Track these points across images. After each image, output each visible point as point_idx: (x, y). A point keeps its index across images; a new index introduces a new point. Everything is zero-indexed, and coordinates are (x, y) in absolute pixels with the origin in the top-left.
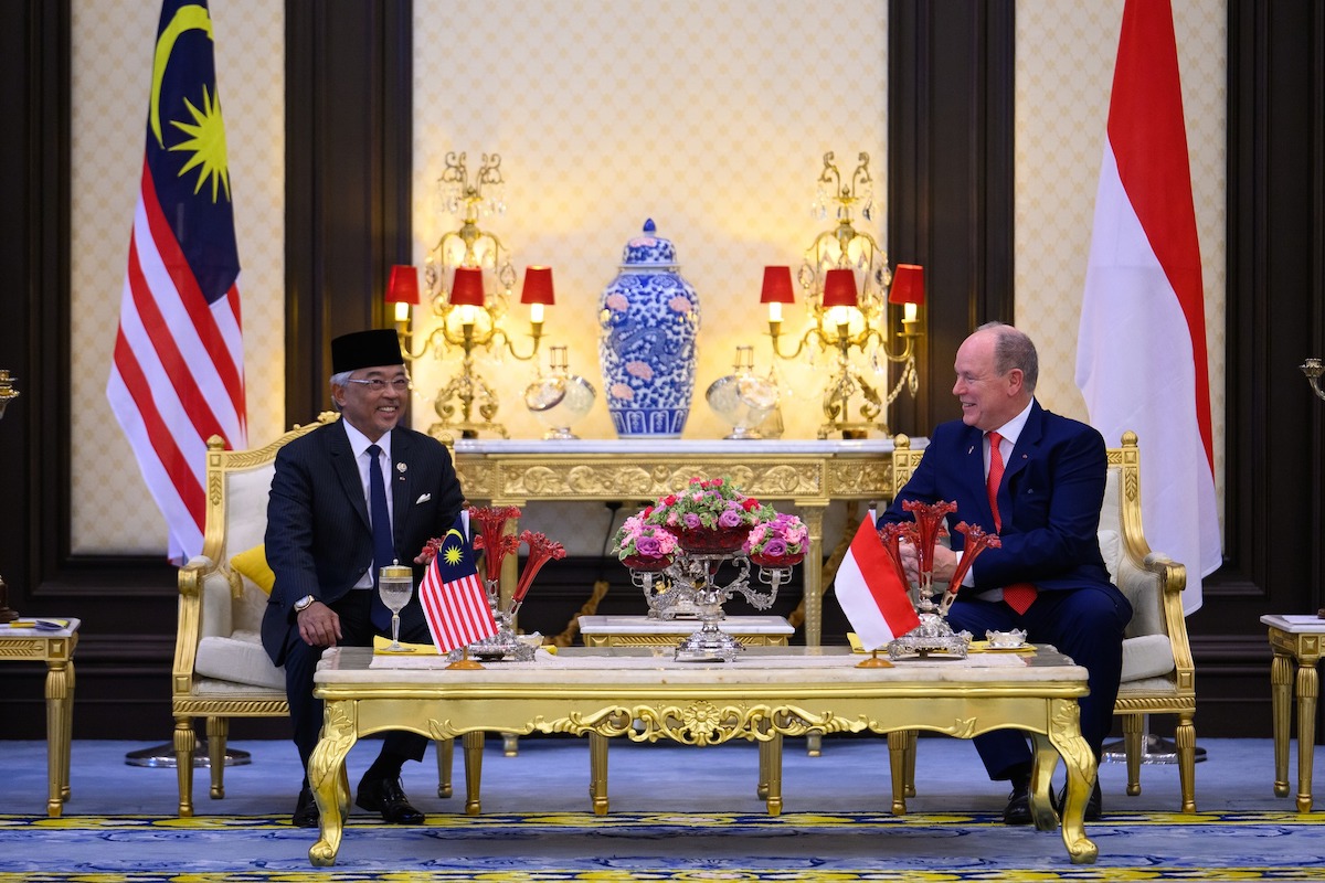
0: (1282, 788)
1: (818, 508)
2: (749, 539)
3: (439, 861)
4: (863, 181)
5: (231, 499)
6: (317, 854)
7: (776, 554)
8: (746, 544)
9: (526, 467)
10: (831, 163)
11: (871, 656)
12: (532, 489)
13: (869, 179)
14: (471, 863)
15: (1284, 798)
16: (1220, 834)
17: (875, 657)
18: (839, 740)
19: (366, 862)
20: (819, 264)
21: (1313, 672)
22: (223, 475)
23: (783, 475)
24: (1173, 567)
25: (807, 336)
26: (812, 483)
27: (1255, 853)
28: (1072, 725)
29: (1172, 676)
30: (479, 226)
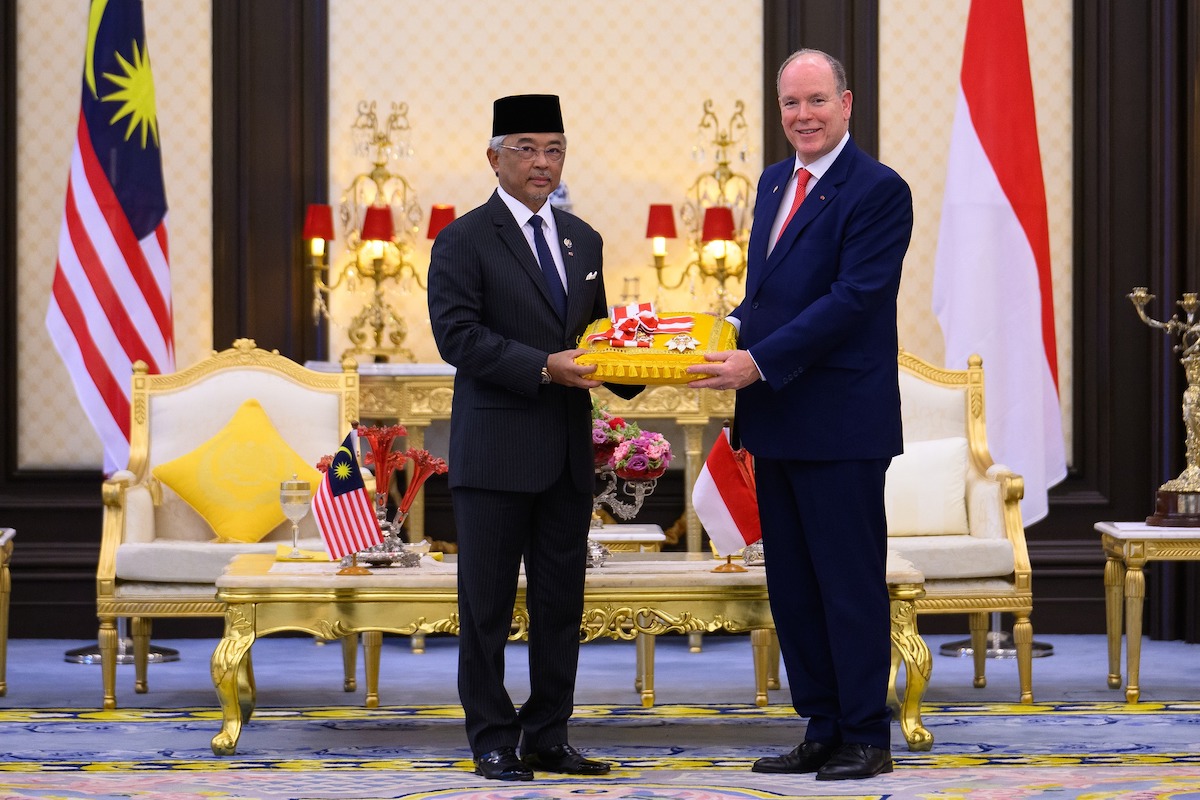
0: (1114, 681)
1: (698, 426)
2: (614, 454)
3: (331, 751)
4: (739, 127)
5: (154, 419)
6: (218, 744)
7: (639, 468)
8: (612, 460)
9: (431, 389)
10: (710, 110)
11: (726, 562)
12: (436, 408)
13: (745, 125)
14: (360, 752)
15: (1115, 689)
16: (1051, 723)
17: (729, 562)
18: (720, 637)
19: (264, 751)
20: (699, 202)
21: (1140, 575)
22: (147, 397)
23: (666, 395)
24: (1012, 479)
25: (688, 268)
26: (693, 402)
27: (1078, 741)
28: (909, 624)
29: (1010, 578)
30: (389, 168)
